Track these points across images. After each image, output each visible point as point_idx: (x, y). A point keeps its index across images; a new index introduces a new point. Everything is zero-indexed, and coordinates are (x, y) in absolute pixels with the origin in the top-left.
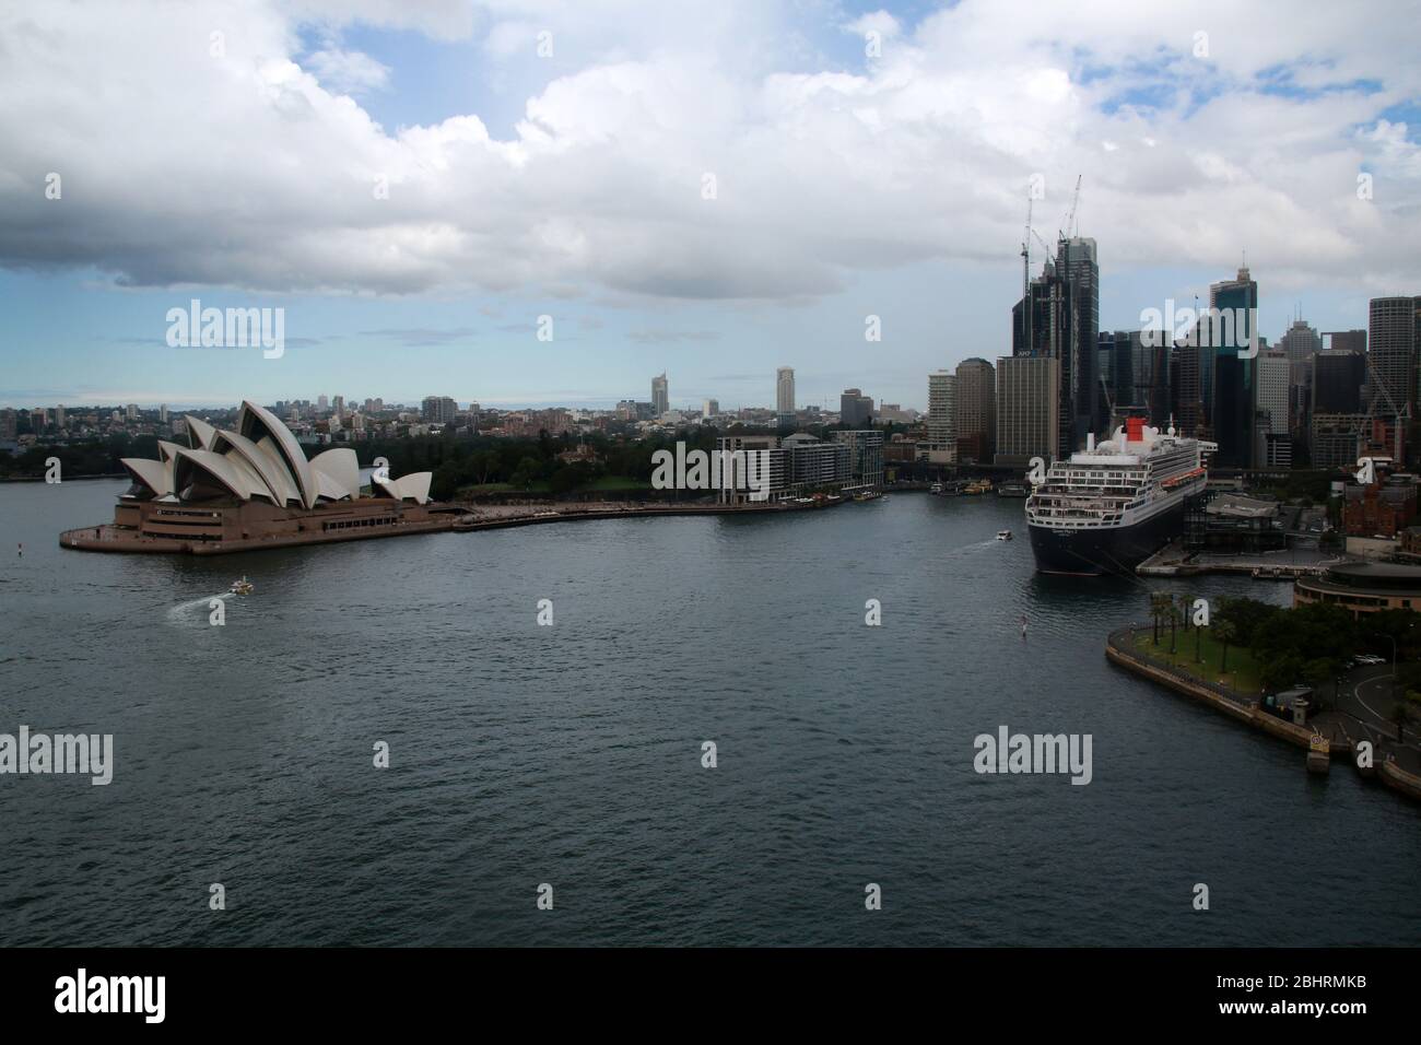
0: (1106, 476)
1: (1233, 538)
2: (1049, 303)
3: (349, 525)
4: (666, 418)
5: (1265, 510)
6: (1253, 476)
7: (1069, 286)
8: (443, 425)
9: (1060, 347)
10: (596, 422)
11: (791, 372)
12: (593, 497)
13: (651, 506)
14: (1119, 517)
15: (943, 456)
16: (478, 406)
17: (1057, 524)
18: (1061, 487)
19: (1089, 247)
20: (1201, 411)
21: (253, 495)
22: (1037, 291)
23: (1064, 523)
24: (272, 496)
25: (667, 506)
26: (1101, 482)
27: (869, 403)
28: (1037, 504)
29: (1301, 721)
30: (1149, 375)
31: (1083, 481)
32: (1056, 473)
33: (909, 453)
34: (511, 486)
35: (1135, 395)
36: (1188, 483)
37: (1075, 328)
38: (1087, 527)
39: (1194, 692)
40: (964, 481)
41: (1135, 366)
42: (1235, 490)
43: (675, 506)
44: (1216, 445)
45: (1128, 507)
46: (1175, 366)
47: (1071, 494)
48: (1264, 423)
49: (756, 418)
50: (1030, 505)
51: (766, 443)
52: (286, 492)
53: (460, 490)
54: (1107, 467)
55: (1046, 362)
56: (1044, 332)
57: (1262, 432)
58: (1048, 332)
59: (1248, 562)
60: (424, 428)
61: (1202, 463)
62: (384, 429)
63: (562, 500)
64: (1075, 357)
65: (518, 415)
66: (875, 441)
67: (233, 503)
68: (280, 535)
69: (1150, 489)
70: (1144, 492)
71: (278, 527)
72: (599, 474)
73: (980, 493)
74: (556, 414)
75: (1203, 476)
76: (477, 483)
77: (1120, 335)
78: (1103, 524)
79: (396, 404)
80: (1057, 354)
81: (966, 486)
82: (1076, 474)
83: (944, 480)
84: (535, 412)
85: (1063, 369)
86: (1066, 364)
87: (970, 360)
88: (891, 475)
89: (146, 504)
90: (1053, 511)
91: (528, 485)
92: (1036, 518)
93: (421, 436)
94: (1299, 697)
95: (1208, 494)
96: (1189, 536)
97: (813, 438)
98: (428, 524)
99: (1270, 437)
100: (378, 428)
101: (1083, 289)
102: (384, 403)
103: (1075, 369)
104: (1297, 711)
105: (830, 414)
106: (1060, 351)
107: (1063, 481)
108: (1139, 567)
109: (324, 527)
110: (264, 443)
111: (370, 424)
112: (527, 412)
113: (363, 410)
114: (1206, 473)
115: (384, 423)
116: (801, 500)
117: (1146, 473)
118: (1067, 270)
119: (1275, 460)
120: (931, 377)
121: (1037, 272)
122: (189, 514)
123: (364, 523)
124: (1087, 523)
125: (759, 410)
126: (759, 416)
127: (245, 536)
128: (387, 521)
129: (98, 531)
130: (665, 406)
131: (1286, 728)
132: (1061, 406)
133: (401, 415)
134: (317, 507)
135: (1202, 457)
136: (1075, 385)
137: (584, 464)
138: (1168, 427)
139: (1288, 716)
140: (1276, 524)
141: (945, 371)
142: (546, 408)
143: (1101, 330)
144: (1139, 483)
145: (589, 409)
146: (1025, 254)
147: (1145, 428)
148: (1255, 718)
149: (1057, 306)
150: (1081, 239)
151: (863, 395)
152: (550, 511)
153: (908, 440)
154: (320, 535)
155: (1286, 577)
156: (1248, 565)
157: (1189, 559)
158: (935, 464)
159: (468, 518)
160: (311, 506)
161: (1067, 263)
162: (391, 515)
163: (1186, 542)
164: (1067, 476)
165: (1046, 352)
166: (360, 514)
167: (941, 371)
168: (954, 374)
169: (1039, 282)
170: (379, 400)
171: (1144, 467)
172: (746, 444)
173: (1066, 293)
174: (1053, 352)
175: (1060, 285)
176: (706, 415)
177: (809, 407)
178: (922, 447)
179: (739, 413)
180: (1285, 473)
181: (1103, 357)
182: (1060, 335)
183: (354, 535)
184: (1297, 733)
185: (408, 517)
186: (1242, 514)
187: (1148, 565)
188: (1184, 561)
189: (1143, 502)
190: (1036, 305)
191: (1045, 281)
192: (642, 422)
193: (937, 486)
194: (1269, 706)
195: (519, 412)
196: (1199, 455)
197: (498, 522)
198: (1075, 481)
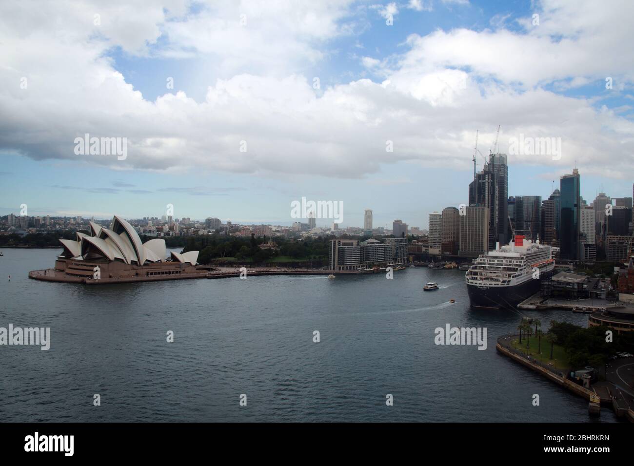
0: (504, 262)
1: (565, 293)
2: (485, 183)
3: (159, 273)
4: (314, 231)
5: (580, 279)
6: (578, 263)
7: (494, 174)
8: (214, 230)
9: (490, 203)
10: (283, 231)
11: (371, 212)
12: (272, 265)
13: (299, 270)
14: (509, 281)
15: (435, 251)
16: (231, 222)
17: (480, 284)
18: (483, 267)
19: (503, 158)
20: (555, 233)
21: (115, 258)
22: (480, 177)
23: (483, 284)
24: (124, 259)
25: (306, 270)
26: (502, 265)
27: (405, 226)
28: (471, 274)
29: (587, 386)
30: (531, 216)
31: (493, 264)
32: (481, 260)
33: (419, 249)
34: (236, 259)
35: (525, 225)
36: (545, 266)
37: (497, 194)
38: (493, 286)
39: (536, 368)
40: (444, 263)
41: (525, 213)
42: (569, 270)
43: (309, 270)
44: (559, 248)
45: (513, 277)
46: (543, 212)
47: (487, 270)
48: (583, 239)
49: (354, 232)
50: (468, 275)
51: (352, 243)
52: (131, 257)
53: (212, 260)
54: (505, 258)
55: (483, 209)
56: (483, 196)
57: (582, 243)
58: (484, 196)
59: (571, 304)
60: (205, 232)
61: (552, 257)
62: (187, 231)
63: (259, 266)
64: (497, 207)
65: (249, 228)
66: (404, 244)
67: (106, 261)
68: (127, 277)
69: (525, 268)
70: (522, 270)
71: (126, 273)
72: (277, 254)
73: (451, 269)
74: (264, 227)
75: (553, 263)
76: (221, 257)
77: (519, 198)
78: (501, 284)
79: (196, 221)
80: (488, 206)
81: (444, 265)
82: (490, 261)
83: (435, 262)
84: (256, 226)
85: (491, 213)
86: (492, 210)
87: (449, 208)
88: (411, 259)
89: (68, 260)
90: (479, 277)
91: (243, 258)
92: (470, 281)
93: (203, 235)
94: (587, 373)
95: (555, 272)
96: (543, 291)
97: (377, 241)
98: (195, 275)
99: (586, 246)
100: (185, 230)
101: (501, 176)
102: (191, 220)
103: (497, 213)
104: (585, 381)
105: (388, 231)
106: (490, 204)
107: (484, 264)
108: (518, 305)
109: (148, 274)
110: (123, 235)
111: (182, 229)
112: (253, 226)
113: (181, 223)
114: (554, 261)
115: (188, 229)
116: (368, 269)
117: (523, 261)
118: (493, 168)
119: (588, 256)
120: (431, 215)
121: (480, 169)
122: (86, 265)
123: (166, 273)
124: (493, 284)
125: (357, 228)
126: (356, 231)
127: (110, 277)
128: (177, 272)
129: (46, 272)
130: (314, 225)
131: (579, 389)
132: (490, 230)
133: (196, 225)
134: (145, 265)
135: (552, 254)
136: (496, 220)
137: (269, 250)
138: (536, 239)
139: (580, 382)
140: (585, 286)
141: (437, 212)
142: (261, 224)
143: (509, 195)
144: (520, 266)
145: (281, 226)
146: (474, 160)
147: (524, 241)
148: (565, 383)
149: (489, 184)
150: (500, 154)
151: (403, 223)
152: (252, 271)
153: (420, 244)
154: (146, 278)
155: (588, 311)
156: (571, 306)
157: (543, 301)
158: (431, 255)
159: (215, 272)
160: (142, 264)
161: (493, 165)
162: (179, 270)
163: (542, 294)
164: (486, 262)
165: (483, 204)
166: (164, 269)
167: (435, 212)
168: (441, 214)
169: (481, 173)
170: (189, 219)
171: (522, 258)
172: (343, 243)
173: (493, 178)
174: (486, 205)
175: (490, 175)
176: (333, 230)
177: (379, 228)
178: (426, 246)
179: (347, 229)
180: (593, 262)
181: (511, 208)
182: (490, 197)
183: (160, 278)
184: (585, 392)
185: (186, 271)
186: (569, 281)
187: (522, 305)
188: (540, 303)
189: (521, 274)
190: (479, 183)
191: (483, 173)
192: (303, 232)
193: (431, 265)
194: (572, 378)
195: (249, 226)
196: (551, 253)
197: (227, 275)
198: (490, 264)
